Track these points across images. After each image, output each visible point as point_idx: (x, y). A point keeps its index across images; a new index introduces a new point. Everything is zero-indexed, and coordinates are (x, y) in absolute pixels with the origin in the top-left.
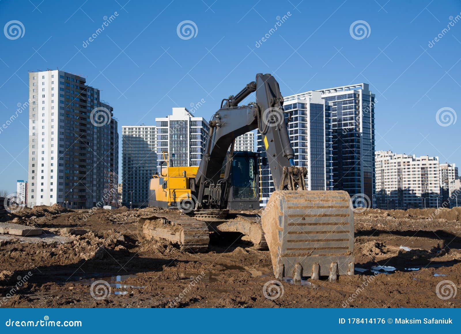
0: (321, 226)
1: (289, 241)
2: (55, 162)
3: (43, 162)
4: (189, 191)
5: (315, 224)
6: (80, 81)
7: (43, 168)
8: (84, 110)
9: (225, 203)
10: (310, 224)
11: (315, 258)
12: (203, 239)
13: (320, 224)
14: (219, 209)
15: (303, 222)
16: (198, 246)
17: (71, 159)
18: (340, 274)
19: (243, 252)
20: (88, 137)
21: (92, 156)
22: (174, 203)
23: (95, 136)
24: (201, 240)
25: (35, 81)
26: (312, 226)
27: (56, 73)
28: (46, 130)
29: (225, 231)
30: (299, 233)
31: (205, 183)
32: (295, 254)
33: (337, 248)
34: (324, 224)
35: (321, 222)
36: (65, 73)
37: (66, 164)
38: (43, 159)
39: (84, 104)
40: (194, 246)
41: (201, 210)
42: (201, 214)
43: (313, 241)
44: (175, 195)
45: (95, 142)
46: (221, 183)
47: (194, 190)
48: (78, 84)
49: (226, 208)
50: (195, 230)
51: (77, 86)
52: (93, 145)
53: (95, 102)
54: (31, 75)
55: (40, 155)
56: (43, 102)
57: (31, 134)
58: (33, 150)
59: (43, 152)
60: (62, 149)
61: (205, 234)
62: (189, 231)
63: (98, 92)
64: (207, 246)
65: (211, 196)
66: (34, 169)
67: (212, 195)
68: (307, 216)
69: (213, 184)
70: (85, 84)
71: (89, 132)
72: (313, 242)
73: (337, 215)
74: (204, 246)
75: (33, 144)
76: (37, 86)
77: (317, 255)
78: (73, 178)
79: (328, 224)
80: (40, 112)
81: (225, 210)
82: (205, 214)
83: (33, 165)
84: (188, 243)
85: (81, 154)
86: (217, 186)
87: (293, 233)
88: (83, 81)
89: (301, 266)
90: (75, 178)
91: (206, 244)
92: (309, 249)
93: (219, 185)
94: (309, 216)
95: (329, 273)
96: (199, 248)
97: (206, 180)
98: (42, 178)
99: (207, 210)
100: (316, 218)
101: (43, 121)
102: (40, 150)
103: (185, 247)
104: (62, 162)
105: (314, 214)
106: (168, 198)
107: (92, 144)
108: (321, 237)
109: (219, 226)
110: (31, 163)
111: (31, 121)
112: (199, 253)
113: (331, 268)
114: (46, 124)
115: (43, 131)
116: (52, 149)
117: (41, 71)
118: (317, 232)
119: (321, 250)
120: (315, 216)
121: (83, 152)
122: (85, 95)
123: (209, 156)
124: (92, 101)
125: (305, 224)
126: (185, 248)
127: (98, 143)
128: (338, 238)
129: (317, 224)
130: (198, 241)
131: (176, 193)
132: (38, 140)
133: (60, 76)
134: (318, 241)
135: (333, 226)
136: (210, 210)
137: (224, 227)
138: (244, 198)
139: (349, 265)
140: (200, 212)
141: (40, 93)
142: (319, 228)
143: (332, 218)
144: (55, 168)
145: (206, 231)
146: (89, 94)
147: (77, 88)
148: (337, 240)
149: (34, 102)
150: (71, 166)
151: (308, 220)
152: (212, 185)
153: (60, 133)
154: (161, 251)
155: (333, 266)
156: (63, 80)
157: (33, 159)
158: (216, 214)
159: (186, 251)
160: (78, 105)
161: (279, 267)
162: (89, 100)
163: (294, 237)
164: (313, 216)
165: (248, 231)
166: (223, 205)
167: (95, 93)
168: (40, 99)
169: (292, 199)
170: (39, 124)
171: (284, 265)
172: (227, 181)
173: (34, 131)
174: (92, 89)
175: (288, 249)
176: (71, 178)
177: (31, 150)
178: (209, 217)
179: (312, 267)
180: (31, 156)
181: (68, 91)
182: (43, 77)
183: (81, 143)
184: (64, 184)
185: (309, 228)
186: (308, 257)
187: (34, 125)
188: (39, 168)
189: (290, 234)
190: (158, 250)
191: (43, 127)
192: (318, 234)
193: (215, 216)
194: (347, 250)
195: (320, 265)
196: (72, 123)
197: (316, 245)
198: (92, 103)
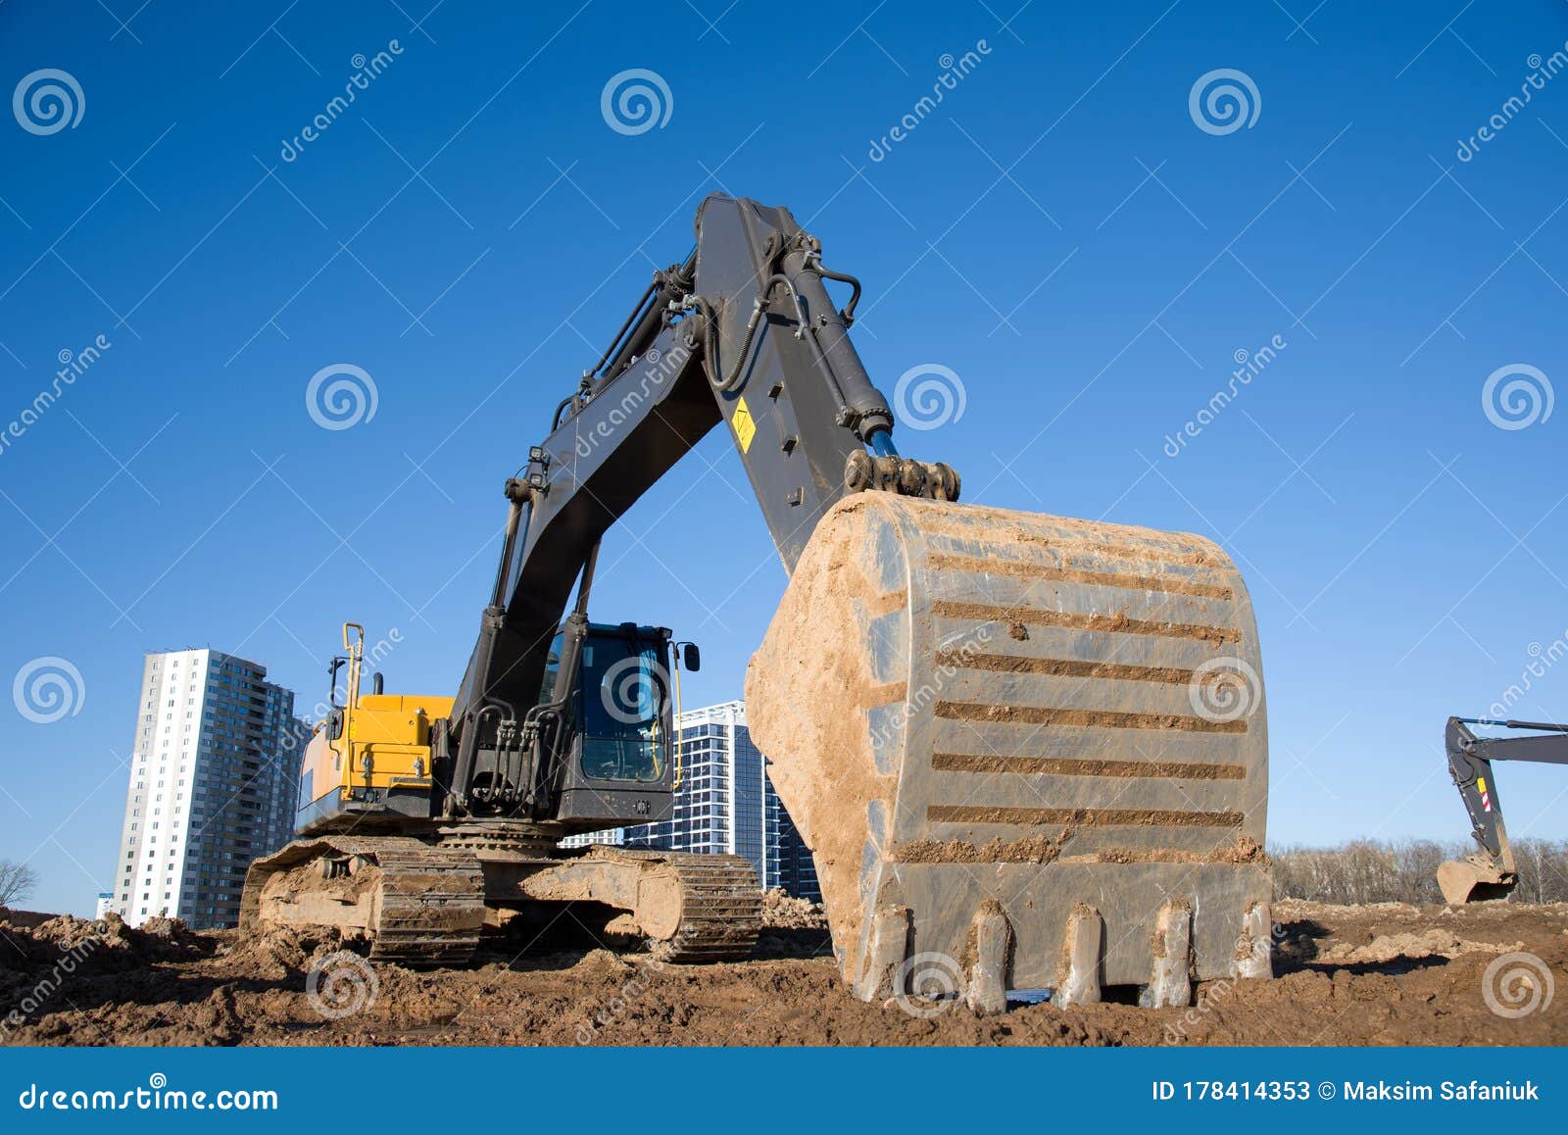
0: (1112, 682)
1: (942, 762)
2: (181, 847)
3: (153, 847)
4: (425, 752)
5: (1081, 669)
6: (254, 673)
7: (151, 861)
8: (256, 734)
9: (551, 796)
10: (1056, 668)
11: (1081, 872)
12: (459, 913)
13: (1104, 672)
14: (531, 820)
15: (1019, 649)
16: (438, 940)
17: (218, 842)
18: (1203, 973)
19: (613, 965)
20: (259, 793)
21: (264, 833)
22: (365, 790)
23: (276, 791)
24: (450, 914)
25: (156, 672)
26: (1065, 679)
27: (203, 656)
28: (168, 776)
29: (549, 898)
30: (1000, 715)
31: (483, 715)
32: (972, 847)
33: (1189, 817)
34: (1125, 671)
35: (1109, 660)
36: (224, 656)
37: (205, 851)
38: (153, 840)
39: (256, 721)
40: (422, 940)
41: (464, 819)
42: (464, 836)
43: (1073, 767)
44: (370, 764)
45: (275, 803)
46: (540, 720)
47: (442, 751)
48: (248, 679)
49: (554, 816)
50: (431, 873)
51: (246, 684)
52: (269, 811)
53: (283, 717)
54: (150, 658)
55: (148, 832)
56: (170, 716)
57: (133, 785)
58: (135, 820)
59: (156, 825)
60: (199, 818)
61: (468, 890)
62: (403, 878)
63: (291, 696)
64: (476, 940)
65: (500, 776)
66: (130, 862)
67: (503, 771)
68: (1038, 616)
69: (513, 722)
70: (265, 680)
71: (263, 781)
72: (1072, 778)
73: (1185, 631)
74: (465, 940)
75: (137, 806)
76: (160, 683)
77: (1091, 859)
78: (218, 883)
79: (1146, 674)
80: (160, 735)
81: (552, 822)
82: (478, 835)
83: (131, 855)
84: (397, 923)
85: (241, 830)
86: (525, 730)
87: (965, 709)
88: (259, 674)
89: (1007, 921)
90: (222, 883)
91: (470, 933)
92: (1051, 817)
93: (532, 724)
94: (1047, 618)
95: (1149, 968)
96: (444, 945)
97: (484, 703)
98: (148, 882)
99: (486, 819)
100: (1084, 637)
101: (164, 757)
102: (150, 818)
103: (385, 941)
104: (196, 846)
105: (1072, 610)
106: (345, 772)
107: (267, 808)
108: (1113, 744)
109: (525, 881)
110: (126, 848)
111: (137, 757)
112: (443, 969)
113: (1162, 937)
114: (169, 764)
115: (162, 777)
116: (177, 817)
117: (172, 651)
118: (1093, 718)
119: (1112, 827)
120: (1077, 620)
121: (245, 824)
122: (261, 703)
123: (501, 612)
124: (276, 715)
125: (1023, 665)
126: (383, 946)
127: (280, 805)
128: (1196, 762)
129: (1091, 667)
130: (437, 919)
131: (376, 757)
132: (147, 797)
133: (212, 662)
134: (1098, 767)
135: (1168, 685)
136: (495, 824)
137: (542, 886)
138: (619, 776)
139: (1247, 920)
140: (459, 830)
141: (165, 697)
142: (1098, 692)
143: (1160, 642)
144: (179, 860)
145: (472, 879)
146: (271, 699)
147: (246, 687)
148: (1190, 772)
149: (149, 718)
150: (216, 855)
151: (1043, 643)
152: (508, 723)
153: (198, 783)
154: (287, 960)
155: (1174, 924)
156: (217, 671)
157: (132, 840)
158: (518, 839)
159: (391, 961)
160: (243, 724)
161: (885, 928)
162: (270, 712)
163: (969, 737)
164: (1067, 625)
165: (632, 896)
166: (544, 805)
167: (283, 699)
168: (163, 708)
169: (944, 520)
170: (153, 763)
171: (909, 912)
172: (561, 711)
173: (141, 779)
174: (279, 690)
175: (936, 813)
176: (213, 883)
177: (129, 820)
178: (492, 847)
179: (1064, 933)
180: (127, 832)
181: (226, 692)
182: (176, 664)
183: (244, 804)
184: (195, 897)
185: (1048, 689)
186: (1045, 868)
187: (143, 765)
188: (144, 859)
189: (945, 715)
190: (276, 956)
191: (162, 770)
192: (1096, 729)
193: (514, 843)
194: (1237, 832)
195: (1107, 921)
196: (227, 760)
197: (1087, 794)
198: (275, 719)
